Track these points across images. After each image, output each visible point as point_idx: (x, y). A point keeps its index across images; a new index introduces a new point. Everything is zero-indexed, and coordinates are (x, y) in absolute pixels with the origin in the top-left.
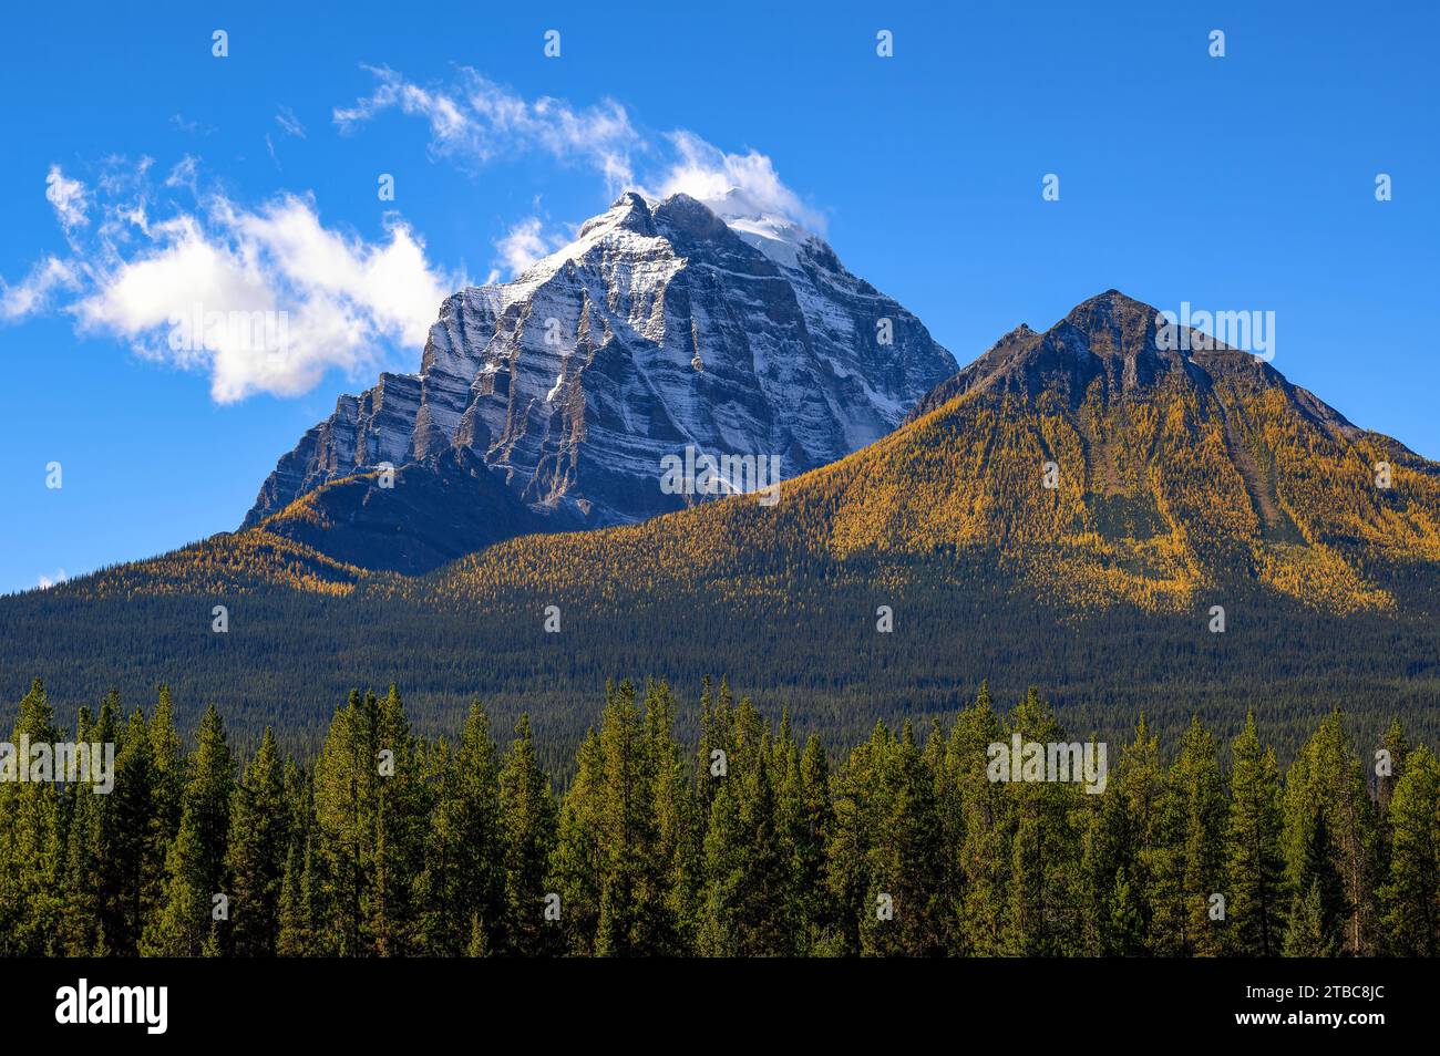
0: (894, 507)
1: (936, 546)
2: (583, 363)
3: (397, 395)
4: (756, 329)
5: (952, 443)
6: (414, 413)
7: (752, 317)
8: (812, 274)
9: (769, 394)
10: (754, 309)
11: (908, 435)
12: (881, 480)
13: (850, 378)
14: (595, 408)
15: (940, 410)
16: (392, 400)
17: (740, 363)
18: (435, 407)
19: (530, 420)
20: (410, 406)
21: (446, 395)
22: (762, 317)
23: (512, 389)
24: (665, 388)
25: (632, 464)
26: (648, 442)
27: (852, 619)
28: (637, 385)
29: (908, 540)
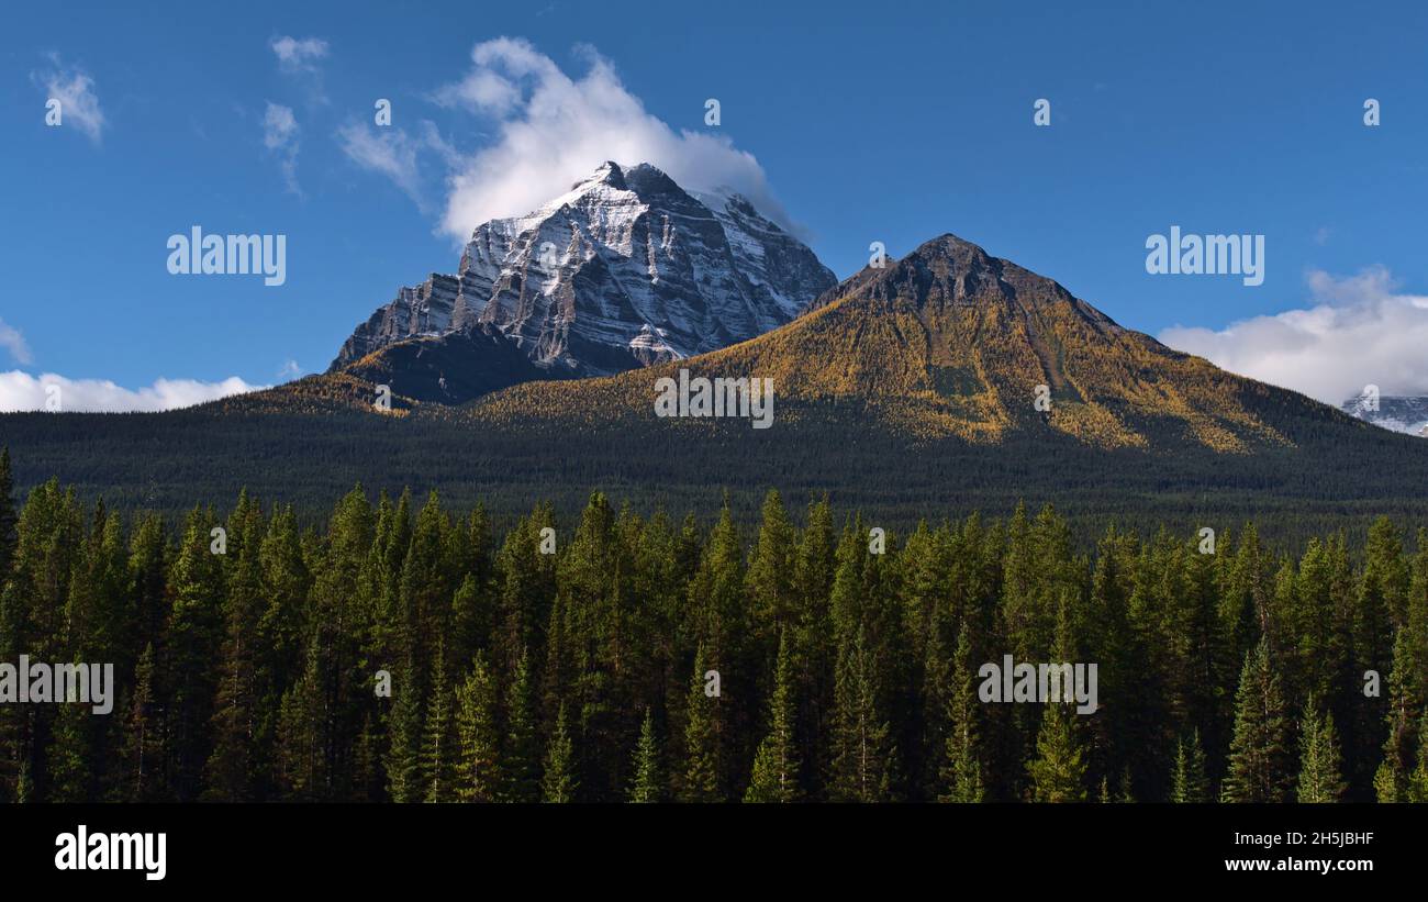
0: (792, 370)
1: (821, 395)
2: (573, 270)
3: (442, 288)
4: (696, 252)
5: (834, 329)
6: (453, 300)
7: (692, 244)
8: (736, 217)
9: (703, 294)
10: (694, 239)
11: (803, 324)
12: (783, 352)
13: (761, 285)
14: (581, 300)
15: (825, 309)
16: (438, 291)
17: (684, 273)
18: (468, 296)
19: (535, 307)
20: (451, 295)
21: (476, 289)
22: (700, 244)
23: (523, 287)
24: (631, 289)
25: (606, 337)
26: (618, 323)
27: (761, 442)
28: (612, 286)
29: (802, 391)
